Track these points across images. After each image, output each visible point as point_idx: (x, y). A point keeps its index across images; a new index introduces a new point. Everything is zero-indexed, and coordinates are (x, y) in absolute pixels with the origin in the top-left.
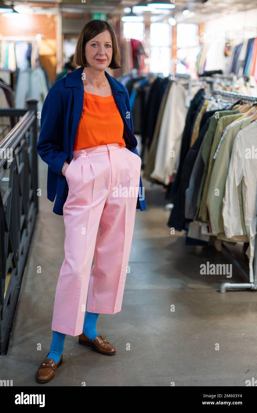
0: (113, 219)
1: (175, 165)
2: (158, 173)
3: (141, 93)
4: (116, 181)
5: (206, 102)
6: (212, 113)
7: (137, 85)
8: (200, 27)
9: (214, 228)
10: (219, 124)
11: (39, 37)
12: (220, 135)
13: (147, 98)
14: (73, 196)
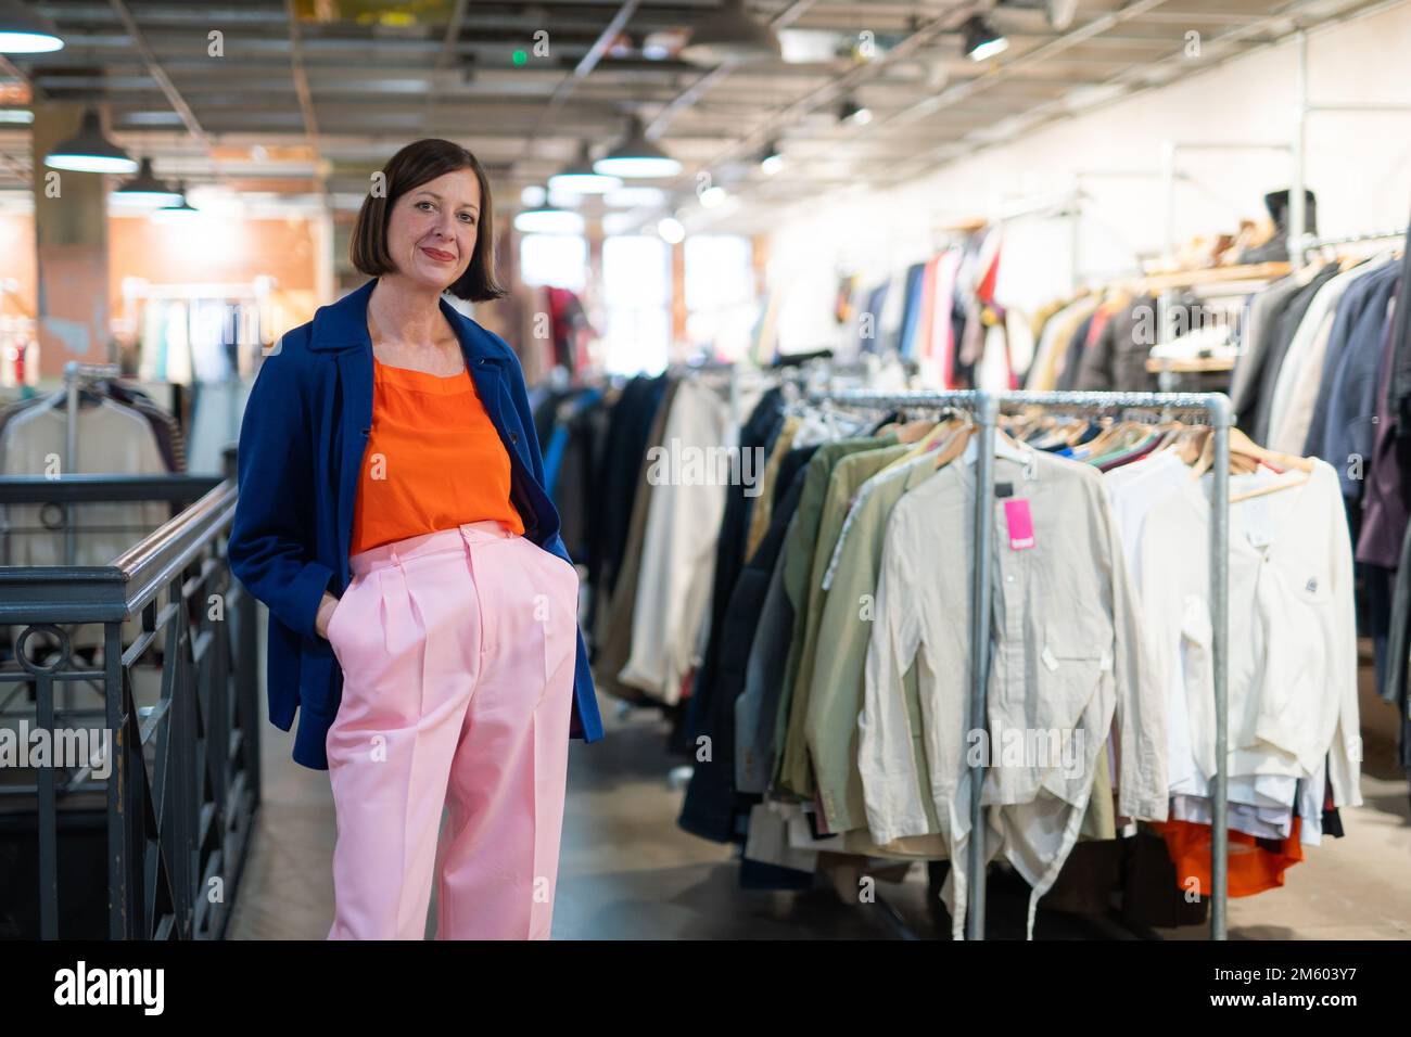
0: (493, 772)
1: (698, 640)
2: (641, 667)
3: (581, 433)
4: (498, 646)
5: (787, 427)
6: (807, 453)
7: (568, 411)
8: (758, 243)
9: (833, 815)
10: (836, 482)
11: (262, 284)
12: (841, 516)
13: (599, 446)
14: (357, 701)
